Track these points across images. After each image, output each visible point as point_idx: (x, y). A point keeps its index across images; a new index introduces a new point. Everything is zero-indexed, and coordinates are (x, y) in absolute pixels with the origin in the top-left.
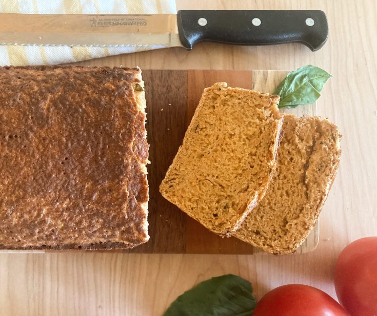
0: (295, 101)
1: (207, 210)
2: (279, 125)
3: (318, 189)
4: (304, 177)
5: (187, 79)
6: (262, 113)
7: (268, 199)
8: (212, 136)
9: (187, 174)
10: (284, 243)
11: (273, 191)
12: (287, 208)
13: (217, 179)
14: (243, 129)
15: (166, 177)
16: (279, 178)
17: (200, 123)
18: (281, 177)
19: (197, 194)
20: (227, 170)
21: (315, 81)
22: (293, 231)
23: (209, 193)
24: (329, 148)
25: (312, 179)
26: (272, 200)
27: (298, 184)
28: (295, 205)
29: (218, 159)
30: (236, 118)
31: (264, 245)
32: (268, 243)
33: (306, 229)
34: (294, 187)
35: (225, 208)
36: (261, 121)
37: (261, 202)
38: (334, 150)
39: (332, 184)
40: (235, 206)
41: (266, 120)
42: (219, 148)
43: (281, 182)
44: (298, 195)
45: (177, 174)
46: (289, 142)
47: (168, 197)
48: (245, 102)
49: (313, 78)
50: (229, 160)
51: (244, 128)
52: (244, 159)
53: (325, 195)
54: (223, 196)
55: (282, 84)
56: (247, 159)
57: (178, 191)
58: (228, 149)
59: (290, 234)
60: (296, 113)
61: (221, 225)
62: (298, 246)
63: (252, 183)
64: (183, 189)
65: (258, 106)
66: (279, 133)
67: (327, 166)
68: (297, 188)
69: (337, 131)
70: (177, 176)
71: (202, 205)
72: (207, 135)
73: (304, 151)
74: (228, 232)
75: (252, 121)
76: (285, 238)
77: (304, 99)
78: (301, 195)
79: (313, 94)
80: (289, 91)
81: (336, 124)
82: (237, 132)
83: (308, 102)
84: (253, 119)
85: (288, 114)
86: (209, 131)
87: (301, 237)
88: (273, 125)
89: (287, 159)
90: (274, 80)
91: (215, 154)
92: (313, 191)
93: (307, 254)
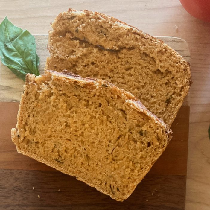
0: (32, 57)
1: (143, 153)
2: (57, 75)
3: (125, 37)
4: (112, 51)
5: (8, 169)
6: (44, 92)
7: (133, 89)
8: (67, 146)
9: (105, 173)
10: (179, 74)
11: (125, 83)
12: (144, 69)
13: (112, 142)
14: (61, 113)
15: (109, 195)
16: (112, 77)
17: (53, 157)
18: (111, 74)
19: (126, 163)
20: (103, 131)
21: (12, 36)
22: (167, 65)
23: (126, 150)
24: (83, 23)
25: (114, 43)
26: (135, 85)
27: (119, 58)
28: (141, 61)
29: (91, 140)
30: (49, 120)
31: (180, 95)
32: (179, 91)
33: (166, 50)
34: (122, 61)
35: (142, 135)
36: (52, 94)
37: (136, 96)
38: (85, 18)
39: (120, 21)
40: (140, 124)
41: (52, 89)
42: (80, 139)
43: (116, 75)
44: (131, 58)
45: (106, 183)
46: (75, 66)
47: (128, 192)
48: (32, 111)
49: (8, 37)
50: (92, 128)
51: (59, 112)
52: (91, 114)
53: (132, 29)
54: (129, 136)
55: (14, 71)
56: (92, 110)
57: (123, 183)
58: (81, 129)
59: (170, 67)
60: (45, 57)
61: (159, 139)
62: (183, 60)
63: (117, 105)
64: (121, 177)
65: (37, 96)
66: (66, 76)
67: (101, 26)
68: (123, 58)
69: (64, 13)
70: (108, 183)
71: (138, 158)
72: (66, 151)
73: (85, 50)
74: (166, 132)
75: (52, 103)
76: (174, 72)
77: (30, 48)
78: (130, 54)
79: (25, 38)
80: (21, 63)
81: (57, 15)
82: (63, 119)
83: (33, 44)
84: (50, 103)
85: (46, 65)
86: (62, 149)
87: (174, 57)
88: (57, 82)
89: (92, 69)
90: (10, 79)
91: (86, 143)
92: (127, 42)
93: (191, 51)
